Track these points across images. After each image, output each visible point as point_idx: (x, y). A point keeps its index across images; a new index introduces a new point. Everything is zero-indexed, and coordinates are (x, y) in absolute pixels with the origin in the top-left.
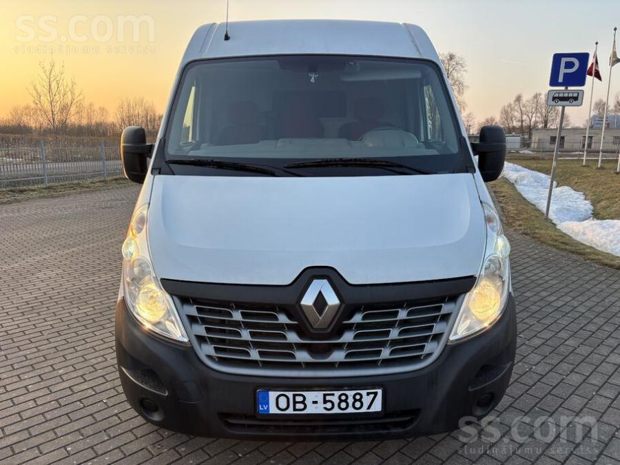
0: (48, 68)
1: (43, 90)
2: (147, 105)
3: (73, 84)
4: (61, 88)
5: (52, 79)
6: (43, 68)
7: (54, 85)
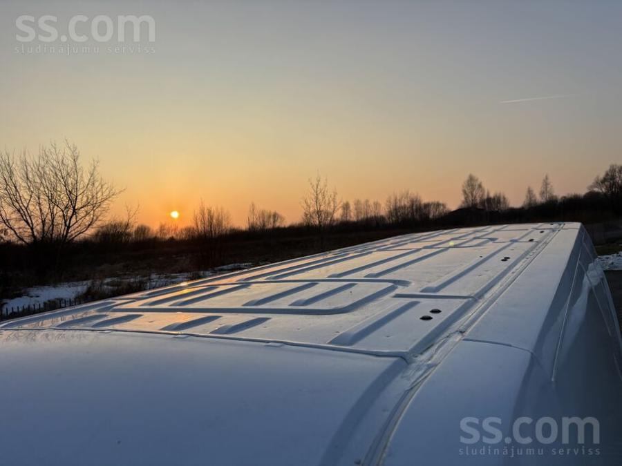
0: (315, 183)
1: (312, 202)
2: (412, 196)
3: (335, 194)
4: (327, 199)
5: (318, 192)
6: (311, 184)
7: (320, 197)
